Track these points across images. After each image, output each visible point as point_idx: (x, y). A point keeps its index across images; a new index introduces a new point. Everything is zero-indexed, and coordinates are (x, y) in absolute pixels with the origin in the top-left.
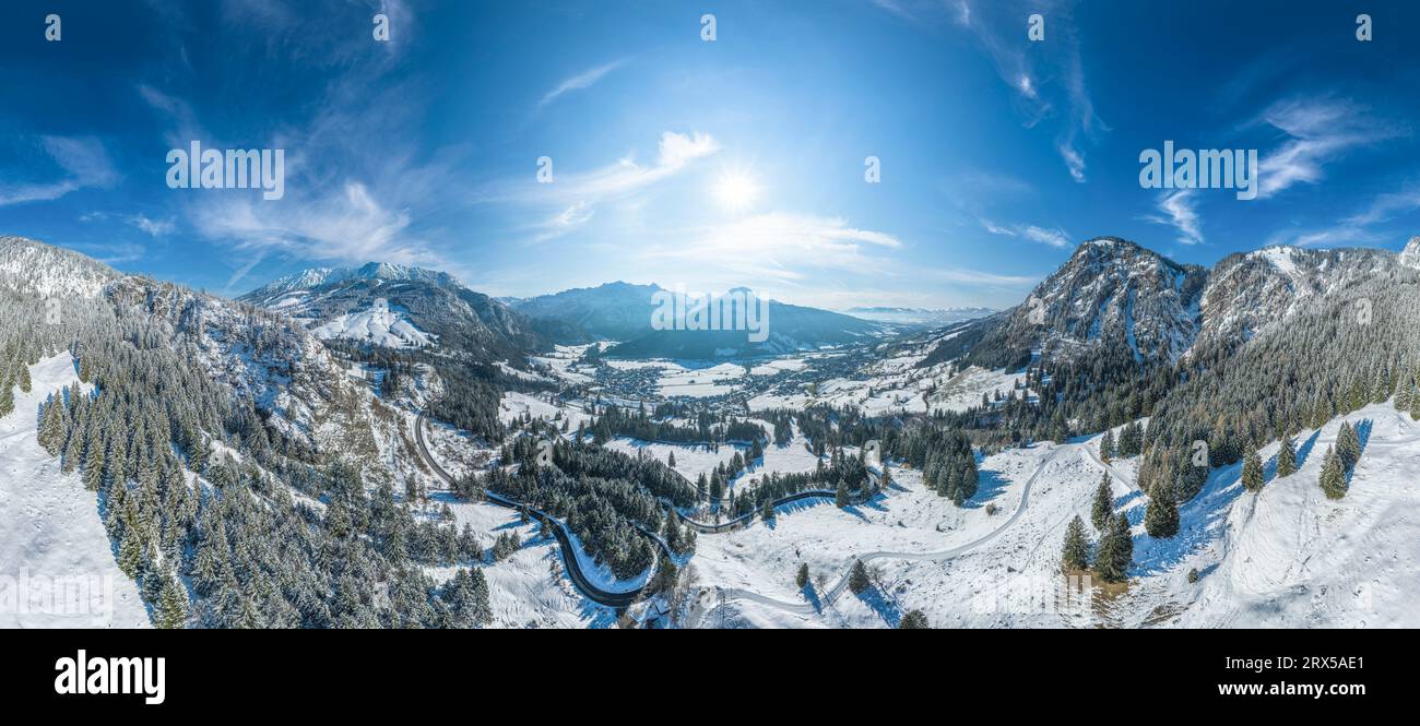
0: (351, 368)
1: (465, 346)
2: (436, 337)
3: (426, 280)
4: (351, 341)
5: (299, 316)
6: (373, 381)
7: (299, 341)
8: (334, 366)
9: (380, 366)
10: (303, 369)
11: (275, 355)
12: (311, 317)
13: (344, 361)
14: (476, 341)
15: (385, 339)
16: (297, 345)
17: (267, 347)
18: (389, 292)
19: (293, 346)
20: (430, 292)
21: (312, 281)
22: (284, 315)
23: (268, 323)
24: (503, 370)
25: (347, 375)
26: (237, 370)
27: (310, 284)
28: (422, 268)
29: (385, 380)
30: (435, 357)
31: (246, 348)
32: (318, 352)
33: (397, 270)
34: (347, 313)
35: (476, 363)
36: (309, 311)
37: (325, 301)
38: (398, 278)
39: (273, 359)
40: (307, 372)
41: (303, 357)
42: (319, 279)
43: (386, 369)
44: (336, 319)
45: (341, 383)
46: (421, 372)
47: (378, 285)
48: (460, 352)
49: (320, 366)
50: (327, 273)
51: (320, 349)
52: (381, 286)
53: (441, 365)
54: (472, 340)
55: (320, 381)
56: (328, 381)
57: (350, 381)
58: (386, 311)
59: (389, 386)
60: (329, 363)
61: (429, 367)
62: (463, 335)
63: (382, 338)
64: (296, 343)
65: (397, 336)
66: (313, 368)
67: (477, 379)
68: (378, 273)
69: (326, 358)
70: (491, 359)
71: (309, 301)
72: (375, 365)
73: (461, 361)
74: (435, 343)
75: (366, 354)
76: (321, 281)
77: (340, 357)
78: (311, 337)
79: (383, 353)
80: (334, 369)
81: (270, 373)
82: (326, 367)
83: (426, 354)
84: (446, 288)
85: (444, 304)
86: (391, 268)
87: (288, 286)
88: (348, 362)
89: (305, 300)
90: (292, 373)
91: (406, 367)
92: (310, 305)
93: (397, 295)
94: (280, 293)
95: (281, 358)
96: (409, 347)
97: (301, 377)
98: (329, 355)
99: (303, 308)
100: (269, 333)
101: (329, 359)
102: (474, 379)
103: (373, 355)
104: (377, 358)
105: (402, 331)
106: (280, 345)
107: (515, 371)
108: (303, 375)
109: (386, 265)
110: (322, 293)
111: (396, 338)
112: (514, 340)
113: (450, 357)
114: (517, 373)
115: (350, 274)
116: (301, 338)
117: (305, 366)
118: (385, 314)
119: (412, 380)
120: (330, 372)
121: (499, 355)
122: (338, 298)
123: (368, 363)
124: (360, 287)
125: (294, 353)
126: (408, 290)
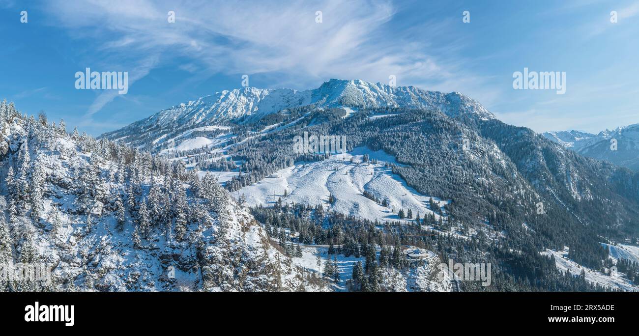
0: (299, 254)
1: (491, 220)
2: (442, 204)
3: (425, 108)
4: (300, 209)
5: (213, 168)
6: (337, 276)
7: (213, 211)
8: (272, 252)
9: (349, 252)
10: (220, 257)
11: (171, 236)
12: (233, 169)
13: (288, 243)
14: (513, 212)
15: (356, 206)
16: (209, 218)
17: (158, 222)
18: (362, 128)
19: (203, 219)
20: (431, 126)
21: (235, 108)
22: (188, 165)
23: (160, 180)
24: (558, 265)
25: (292, 267)
26: (107, 263)
27: (231, 114)
28: (415, 86)
29: (355, 275)
30: (441, 238)
31: (120, 223)
32: (245, 229)
33: (375, 91)
34: (292, 162)
35: (511, 250)
36: (228, 159)
37: (256, 143)
38: (377, 105)
39: (169, 242)
40: (226, 263)
41: (219, 237)
42: (247, 105)
43: (357, 257)
44: (274, 174)
45: (283, 280)
46: (416, 263)
47: (344, 117)
48: (484, 230)
49: (248, 252)
50: (261, 96)
51: (248, 224)
52: (348, 118)
53: (450, 251)
54: (506, 210)
55: (249, 277)
56: (261, 277)
57: (298, 276)
58: (358, 159)
59: (362, 285)
60: (263, 247)
61: (430, 254)
62: (490, 200)
63: (351, 205)
64: (207, 214)
65: (377, 201)
66: (238, 255)
67: (511, 279)
68: (344, 97)
69: (258, 239)
70: (537, 245)
71: (229, 143)
72: (339, 249)
73: (486, 246)
74: (441, 214)
75: (325, 231)
76: (250, 109)
77: (281, 236)
78: (233, 203)
79: (353, 230)
80: (271, 256)
81: (165, 266)
82: (259, 254)
83: (425, 233)
84: (458, 120)
85: (455, 146)
86: (367, 88)
87: (195, 117)
88: (295, 245)
89: (223, 141)
90: (202, 265)
91: (390, 255)
92: (230, 149)
93: (376, 134)
94: (181, 128)
95: (182, 240)
96: (396, 220)
97: (217, 270)
98: (264, 233)
99: (219, 155)
100: (160, 196)
101: (263, 241)
102: (506, 278)
103: (335, 234)
104: (343, 238)
105: (385, 193)
106: (181, 218)
107: (581, 268)
108: (220, 267)
109: (357, 82)
110: (252, 130)
111: (374, 204)
112: (582, 211)
113: (466, 238)
114: (583, 273)
115: (298, 99)
116: (216, 205)
117: (224, 253)
118: (357, 164)
119: (400, 276)
120: (265, 262)
121: (551, 239)
122: (279, 137)
123: (328, 246)
124: (315, 120)
125: (204, 230)
126: (394, 124)
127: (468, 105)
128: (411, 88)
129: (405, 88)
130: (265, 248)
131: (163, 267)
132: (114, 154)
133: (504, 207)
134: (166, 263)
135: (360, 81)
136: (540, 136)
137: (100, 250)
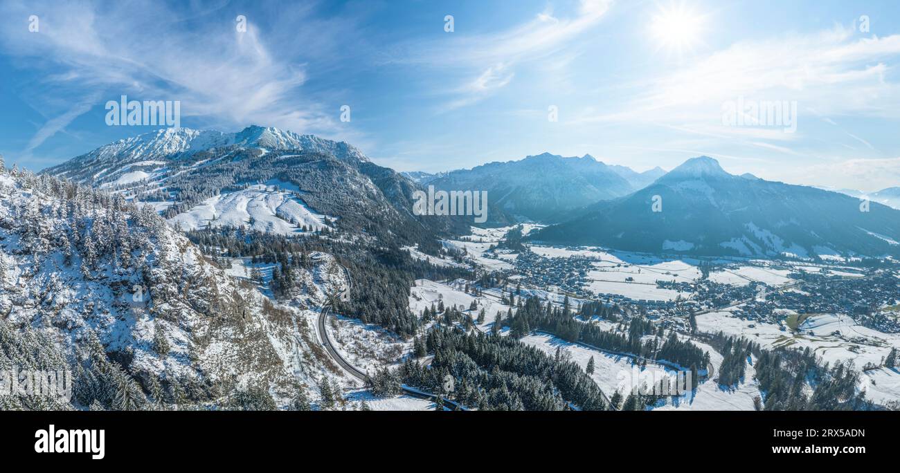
0: (229, 266)
1: (367, 229)
2: (333, 220)
3: (322, 151)
4: (226, 230)
5: (150, 199)
6: (261, 279)
7: (153, 237)
8: (208, 267)
9: (268, 260)
10: (164, 277)
11: (118, 264)
12: (168, 199)
13: (219, 258)
14: (381, 224)
15: (271, 224)
16: (150, 244)
17: (104, 252)
18: (274, 165)
19: (145, 245)
20: (325, 165)
21: (170, 145)
22: (127, 197)
23: (102, 212)
24: (412, 255)
25: (225, 277)
27: (167, 150)
28: (315, 135)
29: (275, 277)
30: (334, 243)
31: (68, 258)
32: (183, 250)
33: (286, 137)
34: (218, 192)
35: (382, 248)
36: (164, 191)
37: (188, 176)
38: (286, 147)
39: (116, 270)
40: (170, 281)
41: (160, 259)
42: (181, 143)
43: (275, 263)
44: (204, 202)
45: (219, 289)
46: (318, 263)
47: (261, 156)
48: (363, 236)
49: (187, 269)
50: (193, 136)
51: (184, 246)
52: (264, 157)
53: (341, 252)
54: (376, 222)
55: (191, 291)
56: (201, 289)
57: (231, 284)
58: (271, 189)
59: (281, 284)
60: (199, 264)
61: (327, 256)
62: (366, 216)
63: (266, 224)
64: (148, 240)
65: (286, 220)
66: (179, 273)
67: (383, 266)
68: (261, 140)
69: (194, 257)
70: (398, 244)
71: (164, 177)
72: (260, 258)
73: (365, 247)
74: (333, 227)
75: (248, 246)
76: (183, 146)
77: (213, 253)
78: (170, 229)
79: (270, 243)
80: (207, 270)
81: (116, 292)
82: (196, 270)
83: (323, 241)
84: (345, 161)
85: (342, 180)
86: (279, 134)
87: (134, 153)
88: (225, 259)
89: (159, 175)
90: (149, 286)
91: (299, 258)
92: (165, 182)
93: (284, 169)
94: (120, 163)
95: (128, 267)
96: (301, 233)
97: (163, 289)
98: (199, 252)
99: (156, 187)
100: (103, 228)
101: (199, 258)
102: (380, 266)
103: (256, 247)
104: (262, 250)
105: (292, 214)
106: (124, 247)
107: (427, 256)
108: (165, 286)
109: (272, 129)
110: (184, 165)
111: (284, 223)
112: (425, 221)
113: (351, 242)
114: (428, 258)
115: (223, 140)
116: (155, 231)
117: (166, 273)
118: (270, 193)
119: (308, 273)
120: (203, 276)
121: (407, 239)
122: (207, 171)
123: (252, 257)
124: (237, 157)
125: (147, 255)
126: (298, 163)
127: (352, 151)
128: (312, 136)
129: (308, 136)
130: (201, 264)
131: (114, 294)
132: (56, 189)
133: (375, 220)
134: (117, 290)
135: (275, 128)
136: (399, 174)
137: (51, 288)
